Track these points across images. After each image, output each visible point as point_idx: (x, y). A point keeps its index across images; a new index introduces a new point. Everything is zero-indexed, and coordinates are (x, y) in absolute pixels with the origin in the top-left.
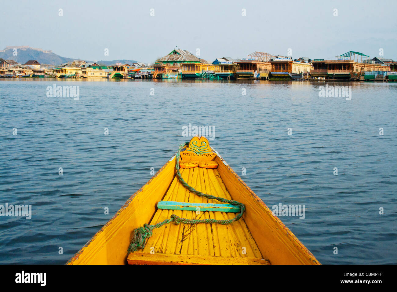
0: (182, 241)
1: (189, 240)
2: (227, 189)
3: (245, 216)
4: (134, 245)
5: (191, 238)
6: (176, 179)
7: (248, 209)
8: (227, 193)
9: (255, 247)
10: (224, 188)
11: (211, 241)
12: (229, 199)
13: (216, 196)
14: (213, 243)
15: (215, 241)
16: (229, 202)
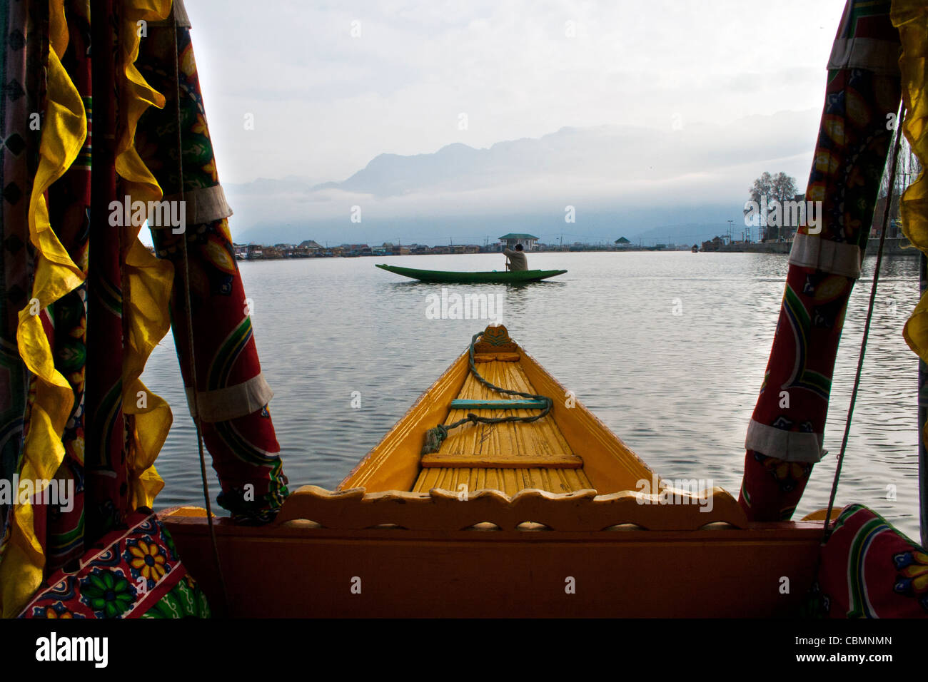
0: (481, 442)
1: (490, 440)
2: (530, 383)
3: (553, 411)
4: (428, 447)
5: (492, 437)
6: (470, 376)
7: (555, 405)
8: (531, 388)
9: (564, 444)
10: (527, 382)
11: (514, 440)
12: (534, 393)
13: (518, 392)
14: (517, 442)
15: (519, 440)
16: (533, 397)
